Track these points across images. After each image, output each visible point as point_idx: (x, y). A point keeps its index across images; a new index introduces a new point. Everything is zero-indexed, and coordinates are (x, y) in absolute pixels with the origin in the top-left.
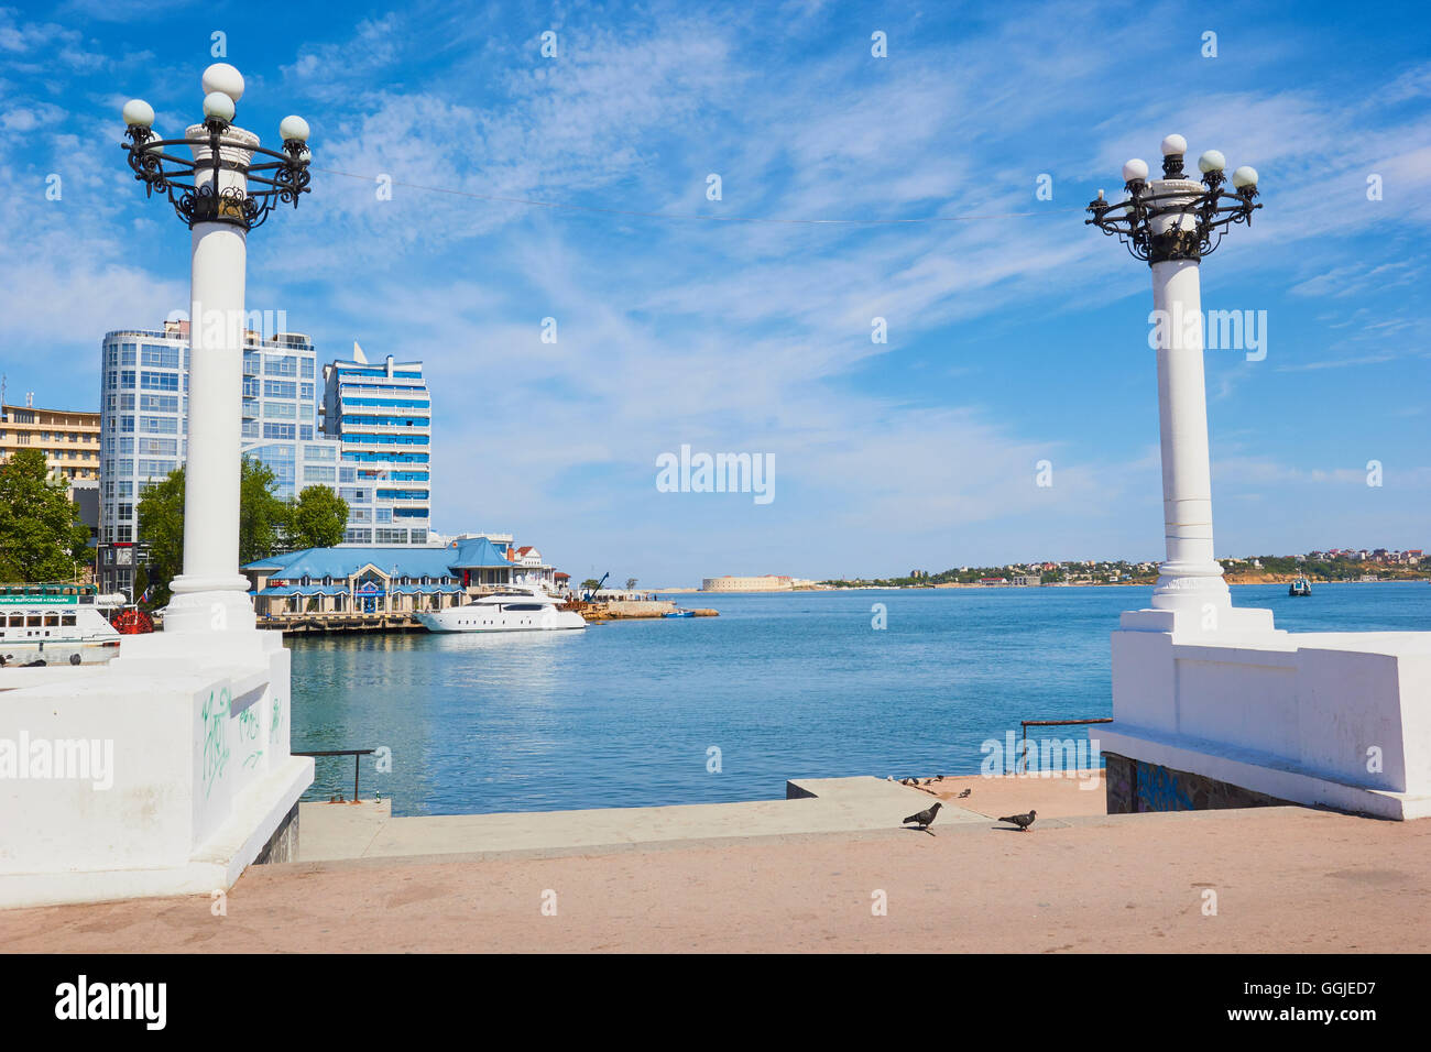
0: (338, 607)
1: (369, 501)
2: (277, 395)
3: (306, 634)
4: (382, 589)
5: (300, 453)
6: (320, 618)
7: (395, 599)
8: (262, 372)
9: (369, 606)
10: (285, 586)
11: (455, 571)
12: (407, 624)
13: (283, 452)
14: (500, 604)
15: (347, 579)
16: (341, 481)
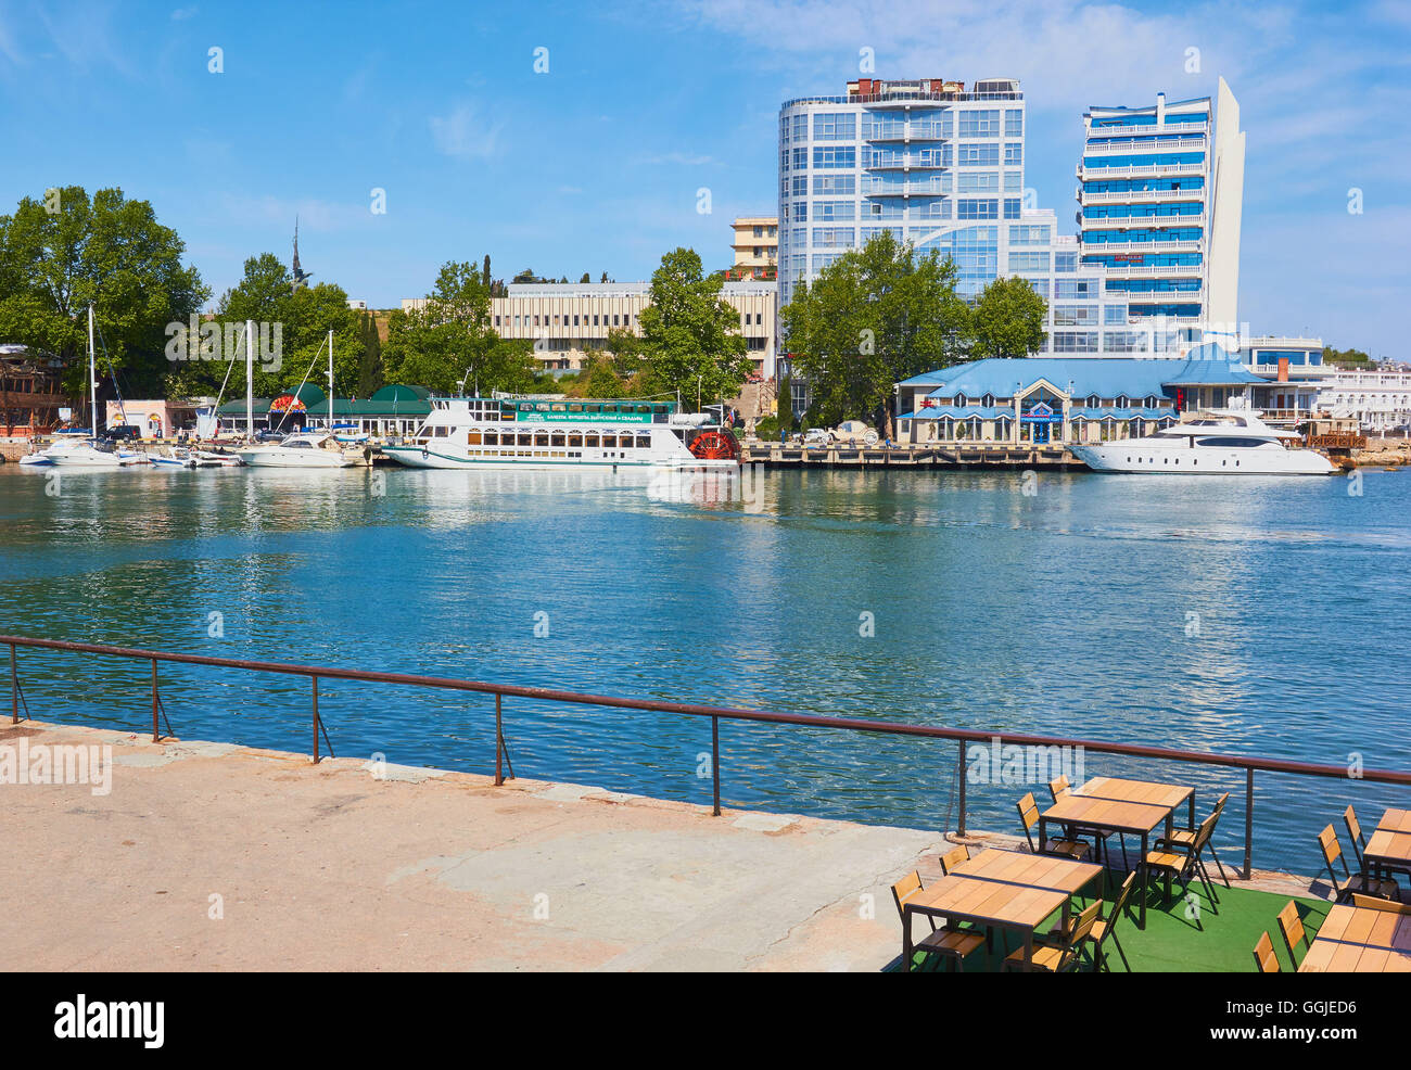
0: (998, 435)
1: (1096, 295)
2: (974, 163)
3: (934, 467)
4: (1058, 412)
5: (1004, 236)
6: (953, 447)
7: (1075, 426)
8: (956, 134)
9: (1041, 434)
10: (934, 407)
11: (1167, 390)
12: (1067, 459)
13: (983, 236)
14: (1192, 437)
15: (1013, 399)
16: (1057, 270)
